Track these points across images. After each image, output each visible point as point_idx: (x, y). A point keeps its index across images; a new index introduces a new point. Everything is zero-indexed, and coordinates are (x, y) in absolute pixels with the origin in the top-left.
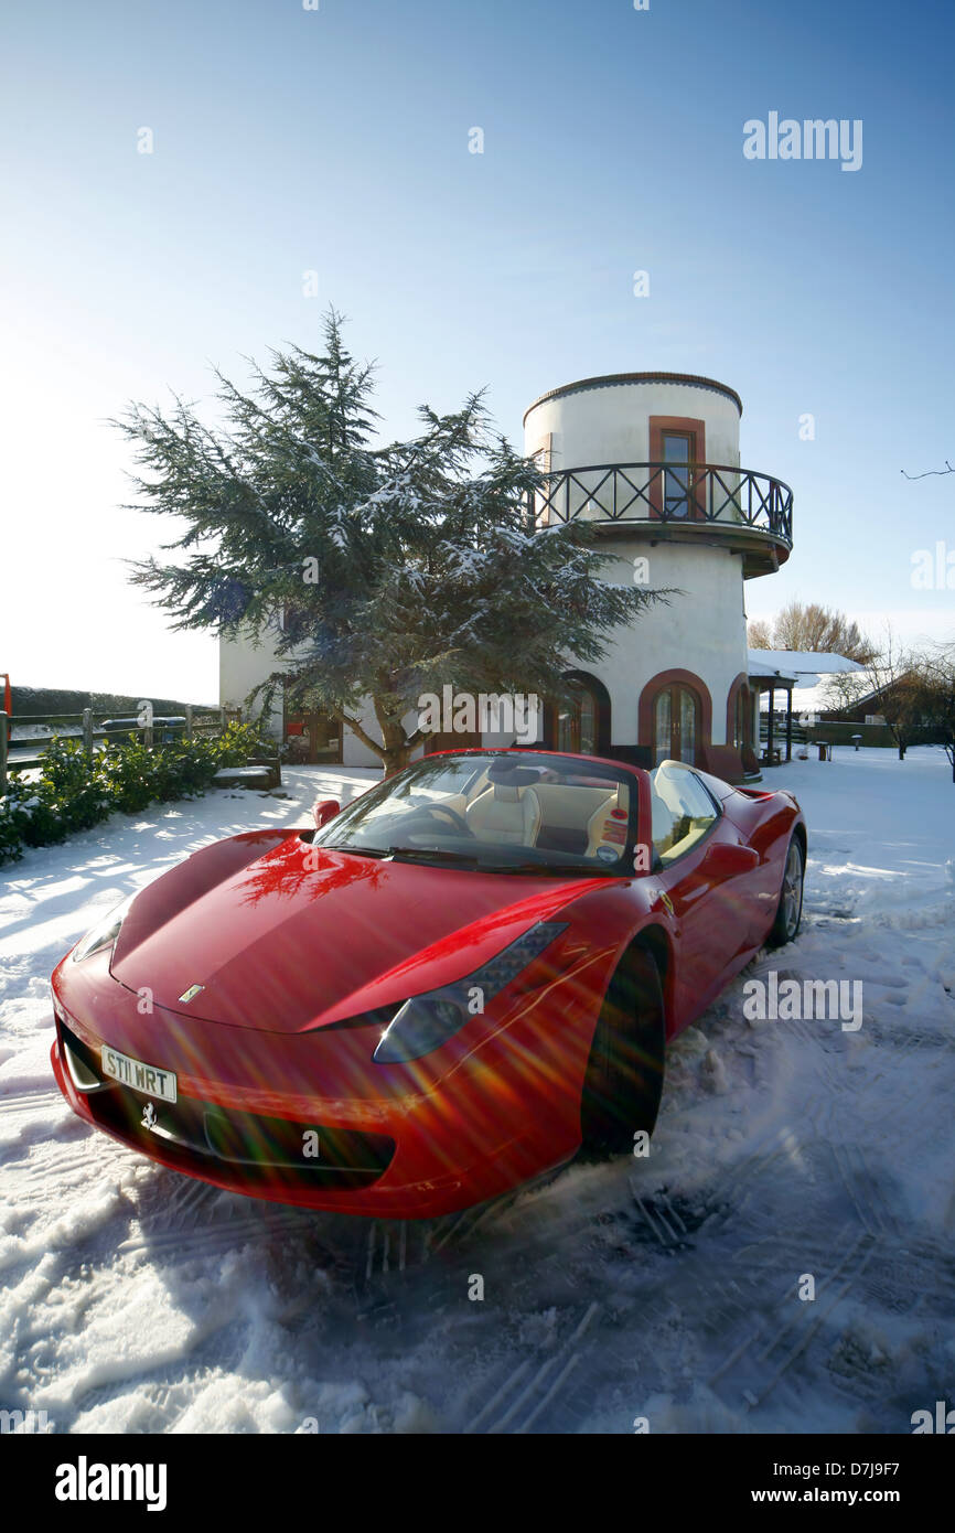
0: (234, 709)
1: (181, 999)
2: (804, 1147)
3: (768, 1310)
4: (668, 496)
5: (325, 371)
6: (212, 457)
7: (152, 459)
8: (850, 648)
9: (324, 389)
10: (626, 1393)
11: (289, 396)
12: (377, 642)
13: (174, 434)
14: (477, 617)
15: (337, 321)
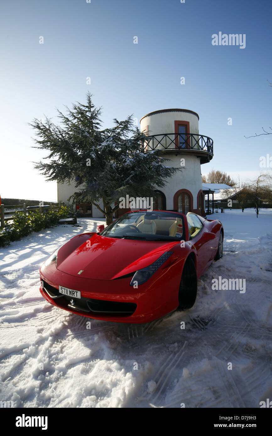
0: (62, 202)
1: (78, 274)
2: (230, 306)
3: (227, 340)
4: (180, 142)
5: (87, 109)
6: (58, 134)
7: (40, 134)
8: (228, 182)
9: (86, 114)
10: (197, 359)
11: (77, 116)
12: (105, 183)
13: (46, 127)
14: (131, 176)
15: (90, 96)
